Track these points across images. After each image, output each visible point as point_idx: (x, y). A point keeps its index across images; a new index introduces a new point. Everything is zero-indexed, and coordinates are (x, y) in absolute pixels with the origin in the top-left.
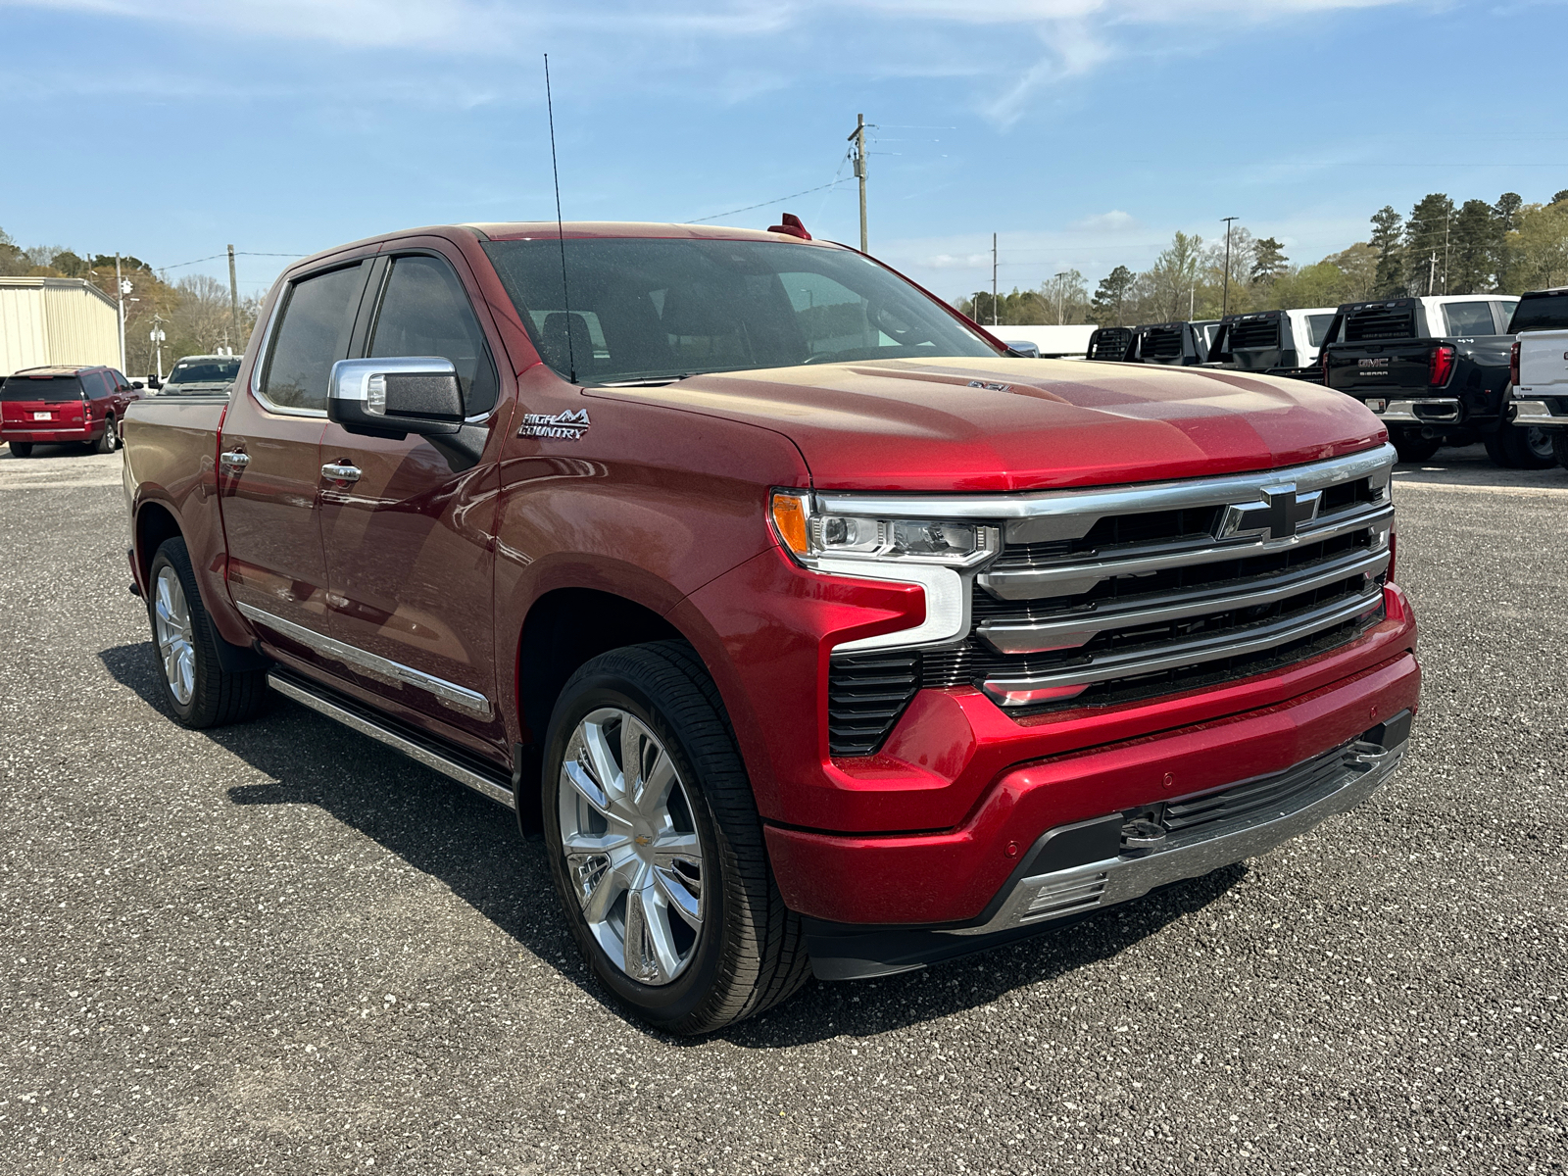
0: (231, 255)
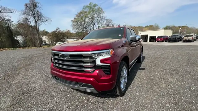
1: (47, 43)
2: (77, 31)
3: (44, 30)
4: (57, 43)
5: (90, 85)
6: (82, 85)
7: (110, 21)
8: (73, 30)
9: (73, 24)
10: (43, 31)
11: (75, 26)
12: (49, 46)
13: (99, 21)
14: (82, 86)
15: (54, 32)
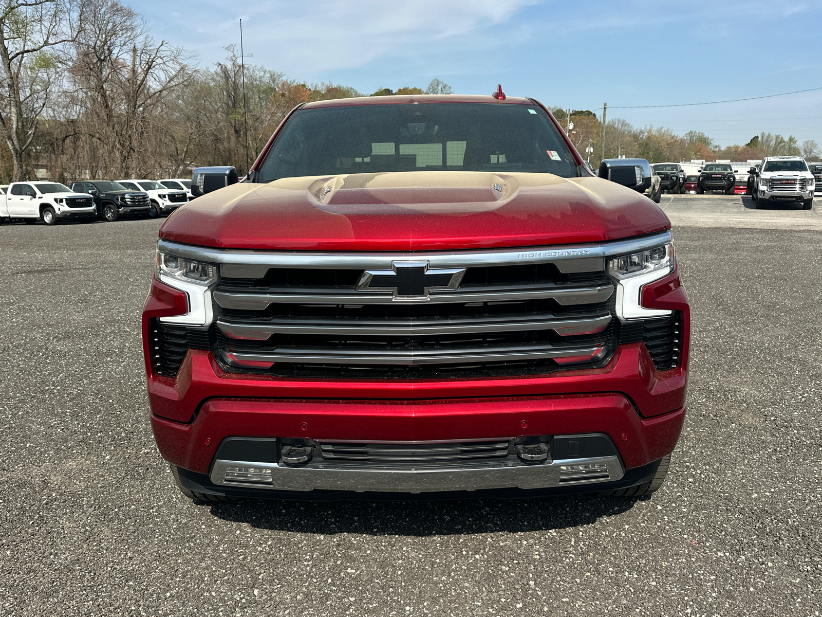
0: (605, 108)
5: (602, 435)
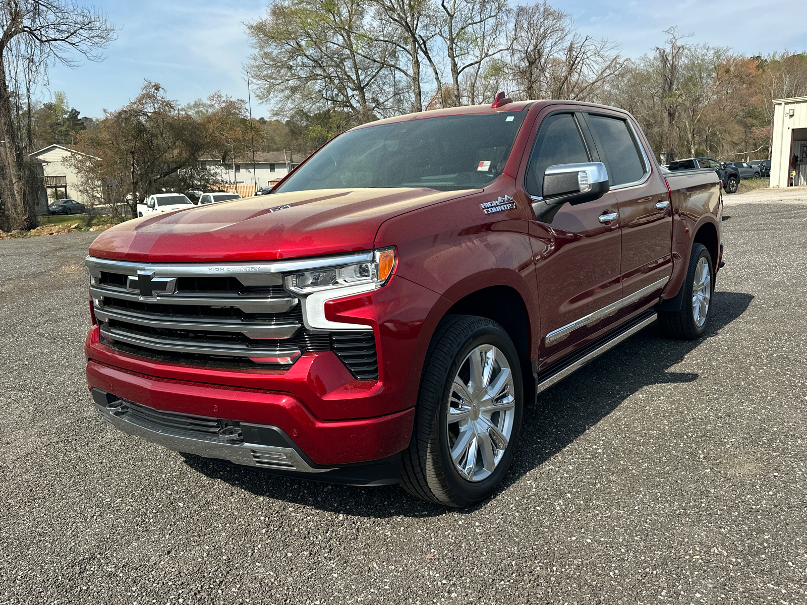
1: (75, 196)
2: (290, 105)
3: (54, 101)
4: (149, 200)
5: (275, 428)
6: (236, 431)
7: (549, 22)
8: (264, 97)
9: (267, 55)
10: (49, 107)
11: (278, 64)
12: (89, 225)
13: (457, 25)
14: (235, 436)
15: (127, 119)
